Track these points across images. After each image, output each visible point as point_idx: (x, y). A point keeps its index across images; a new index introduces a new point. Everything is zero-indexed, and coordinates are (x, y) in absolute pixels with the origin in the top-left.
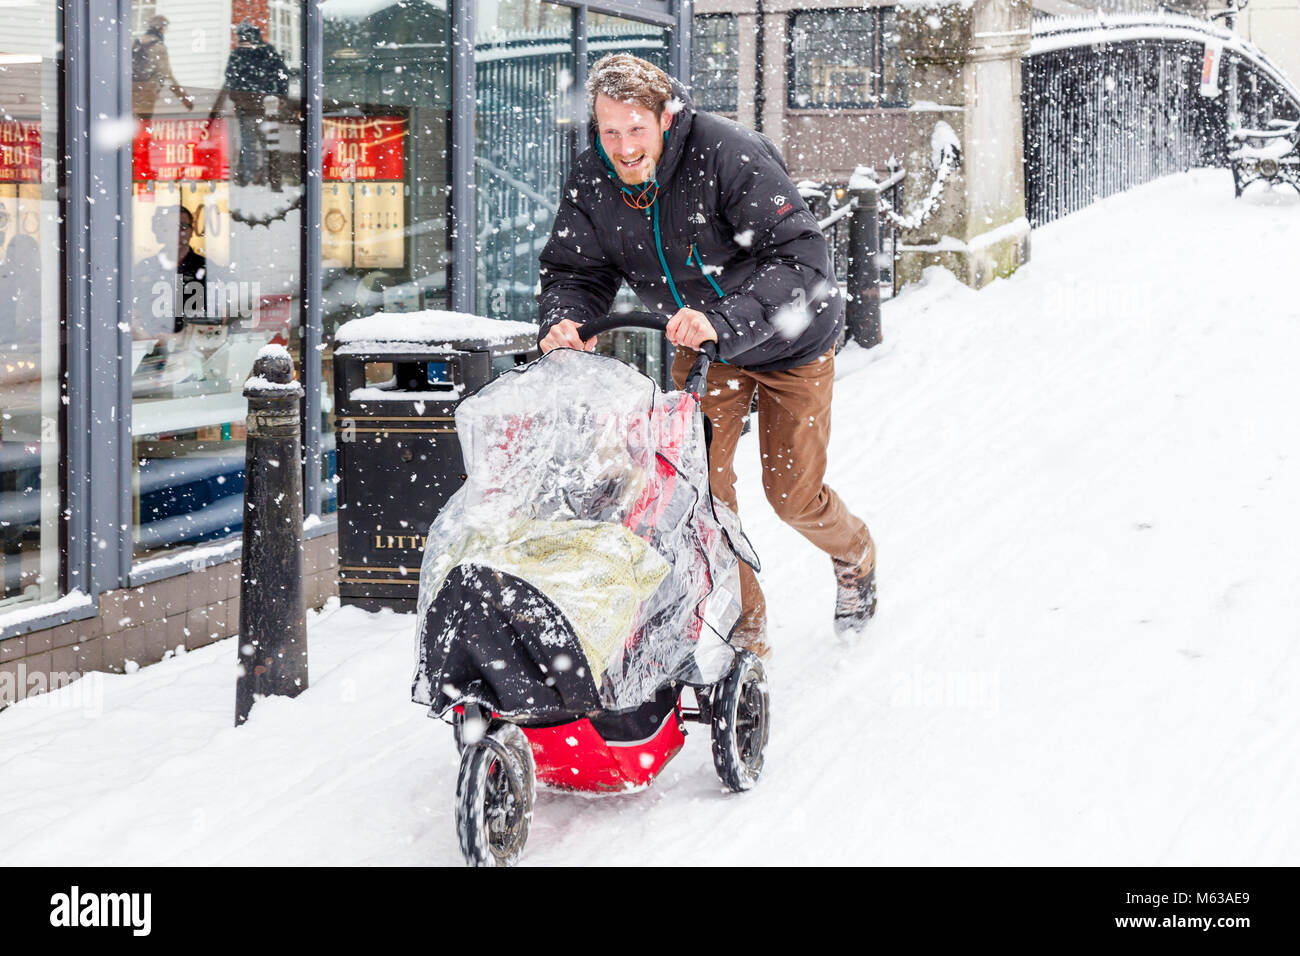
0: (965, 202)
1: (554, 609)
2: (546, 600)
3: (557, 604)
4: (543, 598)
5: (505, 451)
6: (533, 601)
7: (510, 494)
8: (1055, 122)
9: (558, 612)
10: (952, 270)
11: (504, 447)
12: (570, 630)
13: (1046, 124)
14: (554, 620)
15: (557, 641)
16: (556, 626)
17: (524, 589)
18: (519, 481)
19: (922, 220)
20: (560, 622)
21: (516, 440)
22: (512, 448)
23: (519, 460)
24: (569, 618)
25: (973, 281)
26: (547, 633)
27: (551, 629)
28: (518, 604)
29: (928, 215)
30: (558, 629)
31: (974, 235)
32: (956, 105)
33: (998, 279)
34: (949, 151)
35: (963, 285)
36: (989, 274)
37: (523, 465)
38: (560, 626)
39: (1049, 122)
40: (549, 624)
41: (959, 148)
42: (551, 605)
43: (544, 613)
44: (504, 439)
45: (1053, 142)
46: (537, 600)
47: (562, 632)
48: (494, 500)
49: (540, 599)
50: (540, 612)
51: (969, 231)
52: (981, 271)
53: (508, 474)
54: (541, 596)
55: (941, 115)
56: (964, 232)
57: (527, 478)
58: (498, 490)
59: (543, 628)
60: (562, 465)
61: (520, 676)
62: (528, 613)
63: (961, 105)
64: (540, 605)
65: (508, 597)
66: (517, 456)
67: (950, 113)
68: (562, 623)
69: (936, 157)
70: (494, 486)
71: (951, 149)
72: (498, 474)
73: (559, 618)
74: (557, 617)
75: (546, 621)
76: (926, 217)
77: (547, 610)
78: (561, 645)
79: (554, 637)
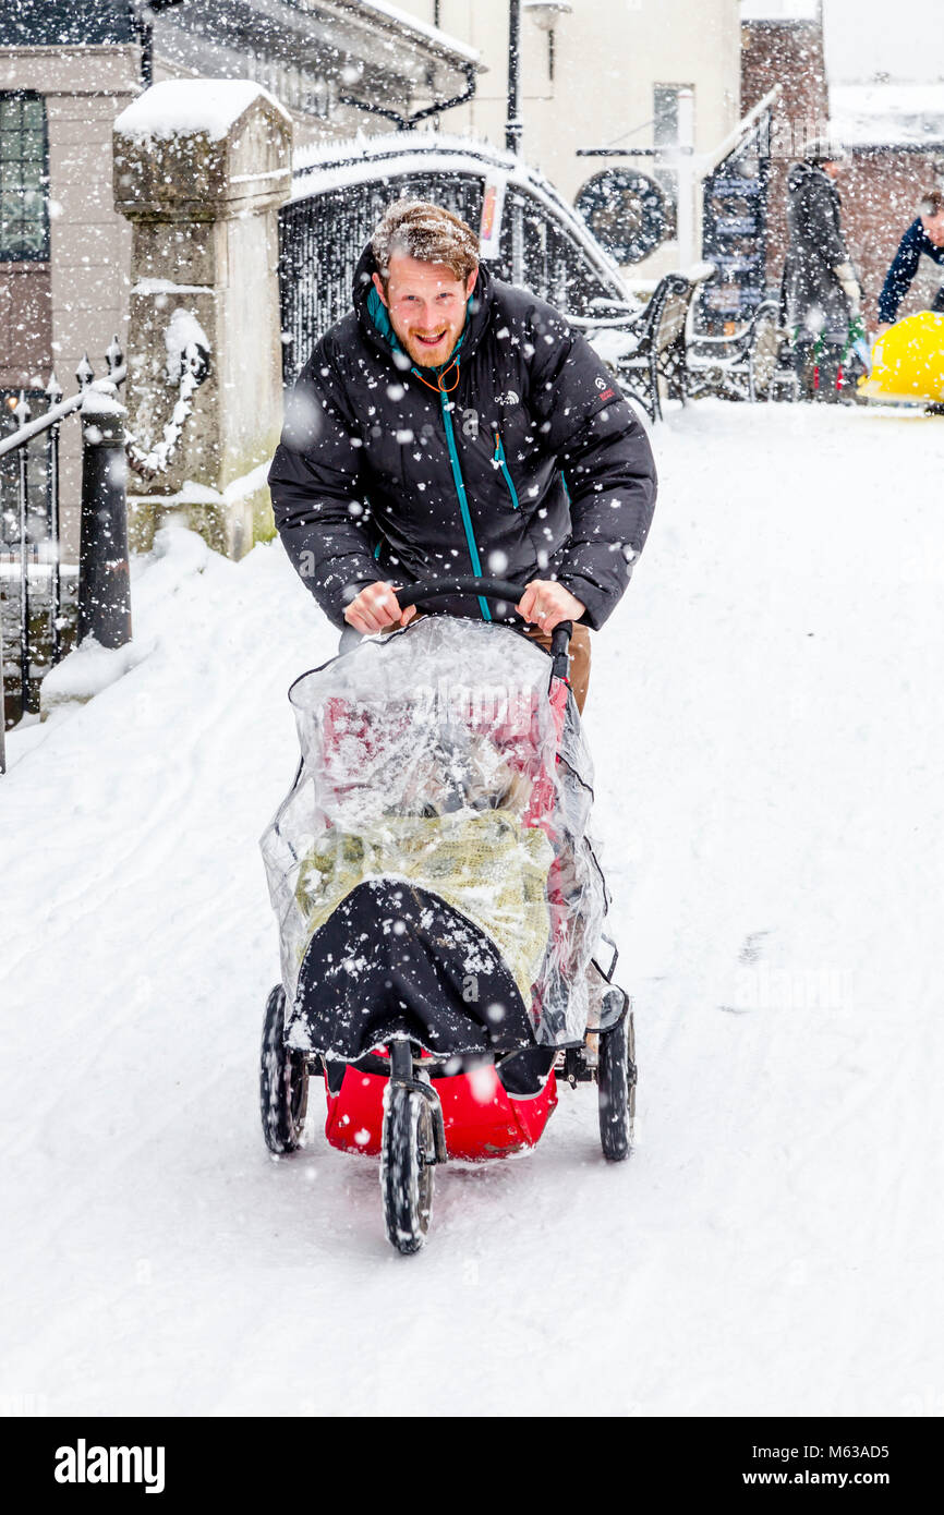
0: (218, 430)
1: (475, 932)
2: (466, 921)
3: (479, 925)
4: (462, 920)
5: (362, 740)
6: (451, 924)
7: (378, 789)
8: (310, 307)
9: (482, 935)
10: (201, 532)
11: (361, 734)
12: (497, 954)
13: (300, 310)
14: (476, 943)
15: (483, 968)
16: (481, 950)
17: (444, 909)
18: (387, 775)
19: (167, 458)
20: (484, 946)
21: (375, 725)
22: (370, 736)
23: (382, 749)
24: (495, 940)
25: (231, 548)
26: (471, 959)
27: (475, 955)
28: (439, 929)
29: (173, 449)
30: (483, 954)
31: (230, 481)
32: (202, 285)
33: (259, 544)
34: (193, 353)
35: (216, 555)
36: (248, 538)
37: (389, 755)
38: (485, 951)
39: (303, 305)
40: (472, 949)
41: (207, 349)
42: (472, 926)
43: (465, 938)
44: (358, 725)
45: (309, 335)
46: (455, 922)
47: (488, 957)
48: (357, 797)
49: (459, 921)
50: (460, 936)
51: (224, 475)
52: (239, 535)
53: (371, 768)
54: (459, 918)
55: (179, 300)
56: (217, 476)
57: (399, 770)
58: (361, 786)
59: (467, 954)
60: (451, 754)
61: (446, 1011)
62: (448, 938)
63: (211, 286)
64: (459, 928)
65: (427, 920)
66: (380, 744)
67: (193, 296)
68: (487, 947)
69: (173, 363)
70: (354, 780)
71: (196, 350)
72: (357, 766)
73: (482, 942)
74: (480, 941)
75: (467, 945)
76: (171, 453)
77: (468, 934)
78: (489, 973)
79: (480, 964)
